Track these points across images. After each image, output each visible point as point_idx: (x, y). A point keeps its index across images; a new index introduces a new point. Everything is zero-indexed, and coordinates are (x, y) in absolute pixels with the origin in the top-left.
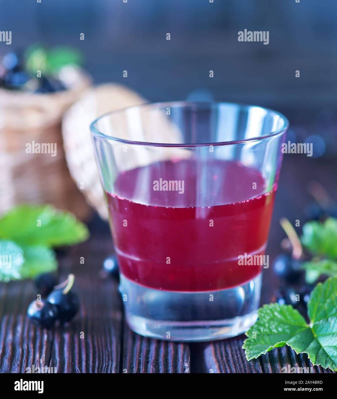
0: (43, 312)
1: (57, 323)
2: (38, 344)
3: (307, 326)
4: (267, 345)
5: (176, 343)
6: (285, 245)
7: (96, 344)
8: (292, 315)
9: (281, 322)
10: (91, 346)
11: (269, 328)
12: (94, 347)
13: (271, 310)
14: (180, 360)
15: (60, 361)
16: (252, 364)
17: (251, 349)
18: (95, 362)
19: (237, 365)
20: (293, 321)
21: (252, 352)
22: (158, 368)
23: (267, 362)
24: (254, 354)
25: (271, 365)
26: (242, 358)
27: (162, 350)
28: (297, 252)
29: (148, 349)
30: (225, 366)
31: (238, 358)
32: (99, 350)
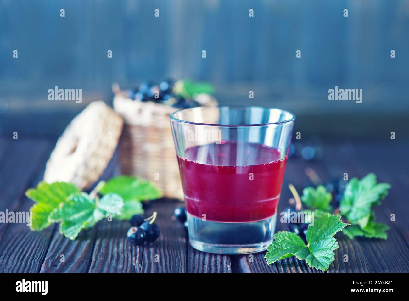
0: (137, 234)
1: (145, 243)
2: (134, 253)
3: (306, 246)
4: (280, 256)
5: (222, 255)
6: (291, 201)
7: (171, 254)
8: (296, 239)
9: (289, 243)
10: (168, 255)
11: (281, 246)
12: (169, 255)
13: (283, 235)
14: (225, 264)
15: (148, 262)
16: (271, 266)
17: (270, 258)
18: (171, 263)
19: (261, 267)
20: (296, 243)
21: (270, 260)
22: (211, 268)
23: (280, 266)
24: (272, 261)
25: (283, 268)
26: (264, 263)
27: (213, 259)
28: (299, 206)
29: (204, 258)
30: (254, 267)
31: (262, 263)
32: (172, 257)
